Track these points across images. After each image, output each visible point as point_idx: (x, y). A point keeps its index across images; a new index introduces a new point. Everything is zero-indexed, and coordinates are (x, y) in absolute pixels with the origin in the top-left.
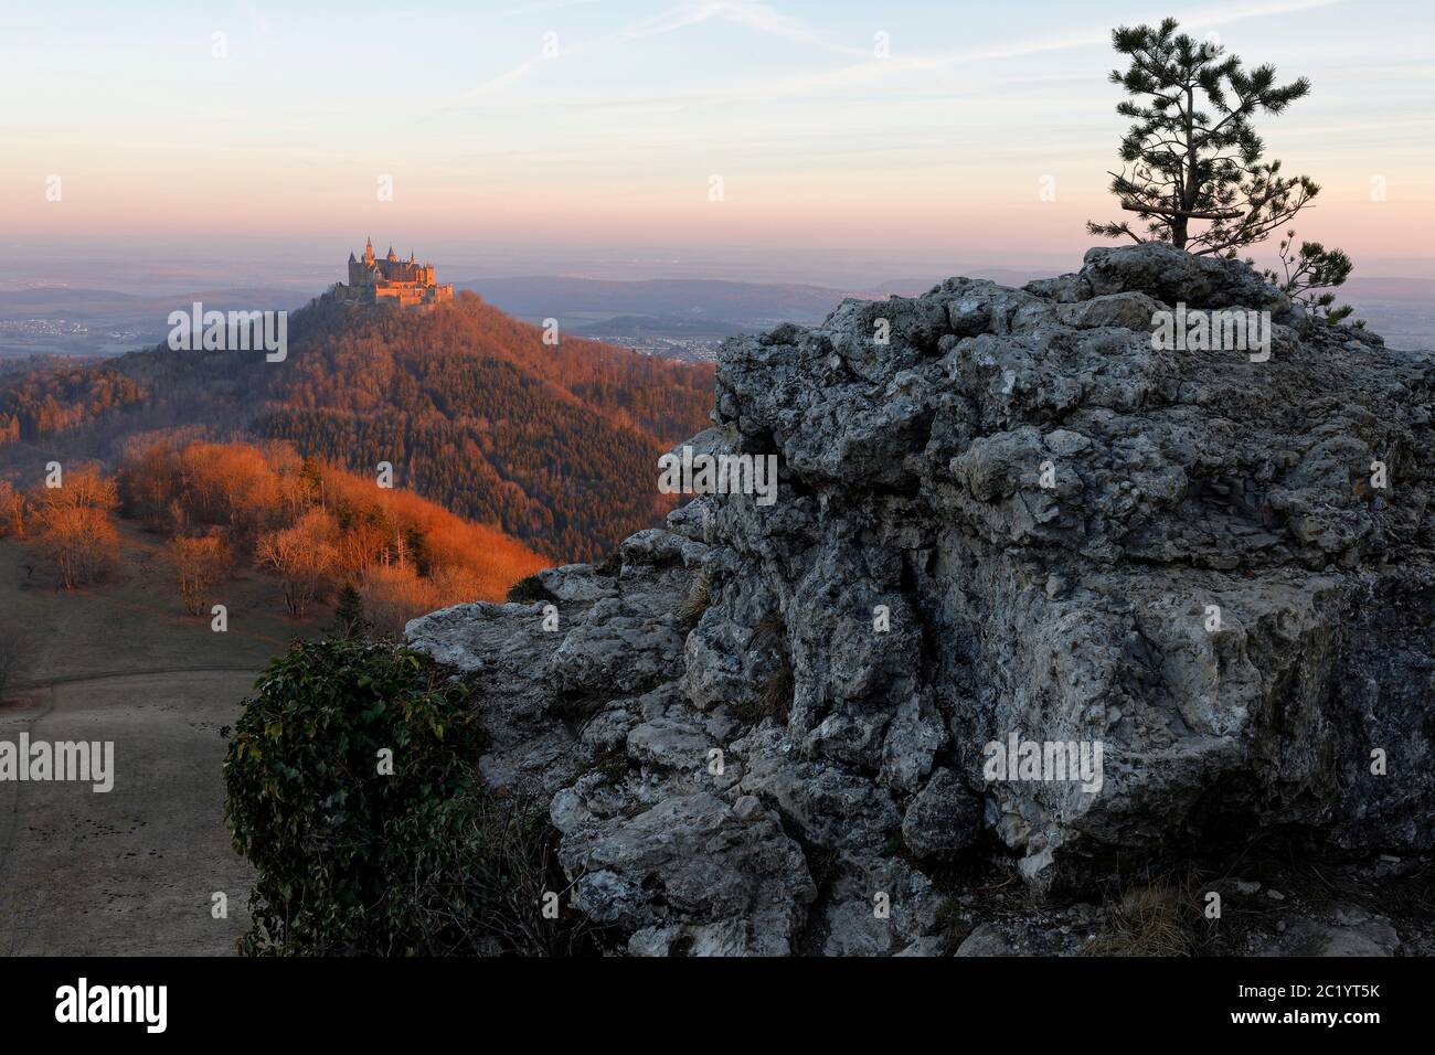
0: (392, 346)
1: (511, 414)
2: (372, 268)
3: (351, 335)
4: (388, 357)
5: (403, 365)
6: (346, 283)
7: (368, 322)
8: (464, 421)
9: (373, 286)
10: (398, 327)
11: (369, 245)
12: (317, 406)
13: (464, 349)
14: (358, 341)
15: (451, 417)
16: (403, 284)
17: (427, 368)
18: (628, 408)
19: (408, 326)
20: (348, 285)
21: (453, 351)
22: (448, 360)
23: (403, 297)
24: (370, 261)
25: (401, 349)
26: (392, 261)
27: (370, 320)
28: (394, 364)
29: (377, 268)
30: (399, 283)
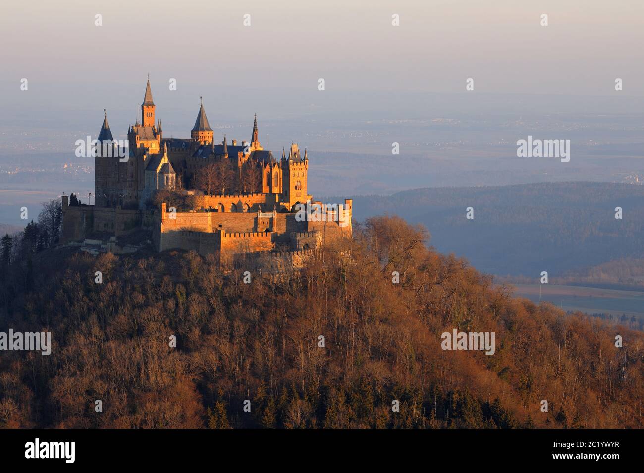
0: (196, 358)
2: (155, 159)
3: (96, 330)
4: (185, 388)
5: (220, 406)
6: (87, 197)
7: (141, 298)
9: (154, 209)
10: (212, 312)
11: (148, 104)
13: (379, 370)
14: (113, 344)
16: (228, 201)
17: (281, 415)
19: (238, 308)
20: (93, 203)
21: (350, 373)
22: (337, 398)
23: (228, 235)
24: (150, 142)
25: (218, 367)
26: (205, 142)
27: (144, 293)
28: (201, 406)
29: (165, 160)
30: (218, 199)
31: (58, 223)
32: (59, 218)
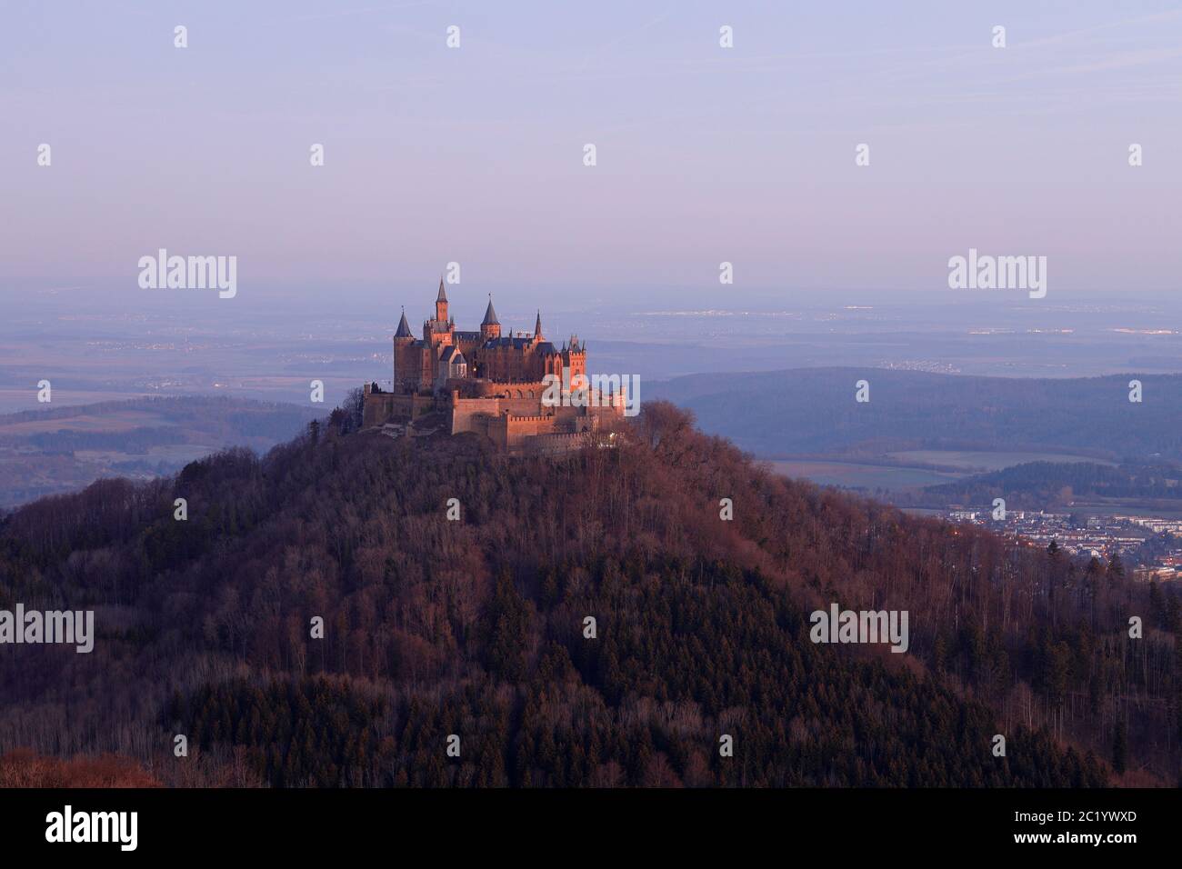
0: (485, 531)
1: (756, 695)
2: (448, 350)
3: (394, 506)
4: (475, 558)
5: (507, 576)
6: (387, 385)
7: (435, 477)
8: (644, 710)
9: (446, 393)
10: (499, 489)
11: (442, 301)
12: (310, 670)
13: (649, 540)
14: (409, 518)
15: (614, 699)
16: (514, 388)
17: (562, 583)
18: (1037, 685)
19: (522, 485)
20: (392, 391)
21: (624, 545)
22: (611, 566)
23: (514, 419)
24: (443, 335)
25: (505, 539)
26: (493, 335)
27: (437, 471)
28: (489, 574)
29: (457, 352)
30: (505, 387)
31: (361, 408)
32: (361, 405)
